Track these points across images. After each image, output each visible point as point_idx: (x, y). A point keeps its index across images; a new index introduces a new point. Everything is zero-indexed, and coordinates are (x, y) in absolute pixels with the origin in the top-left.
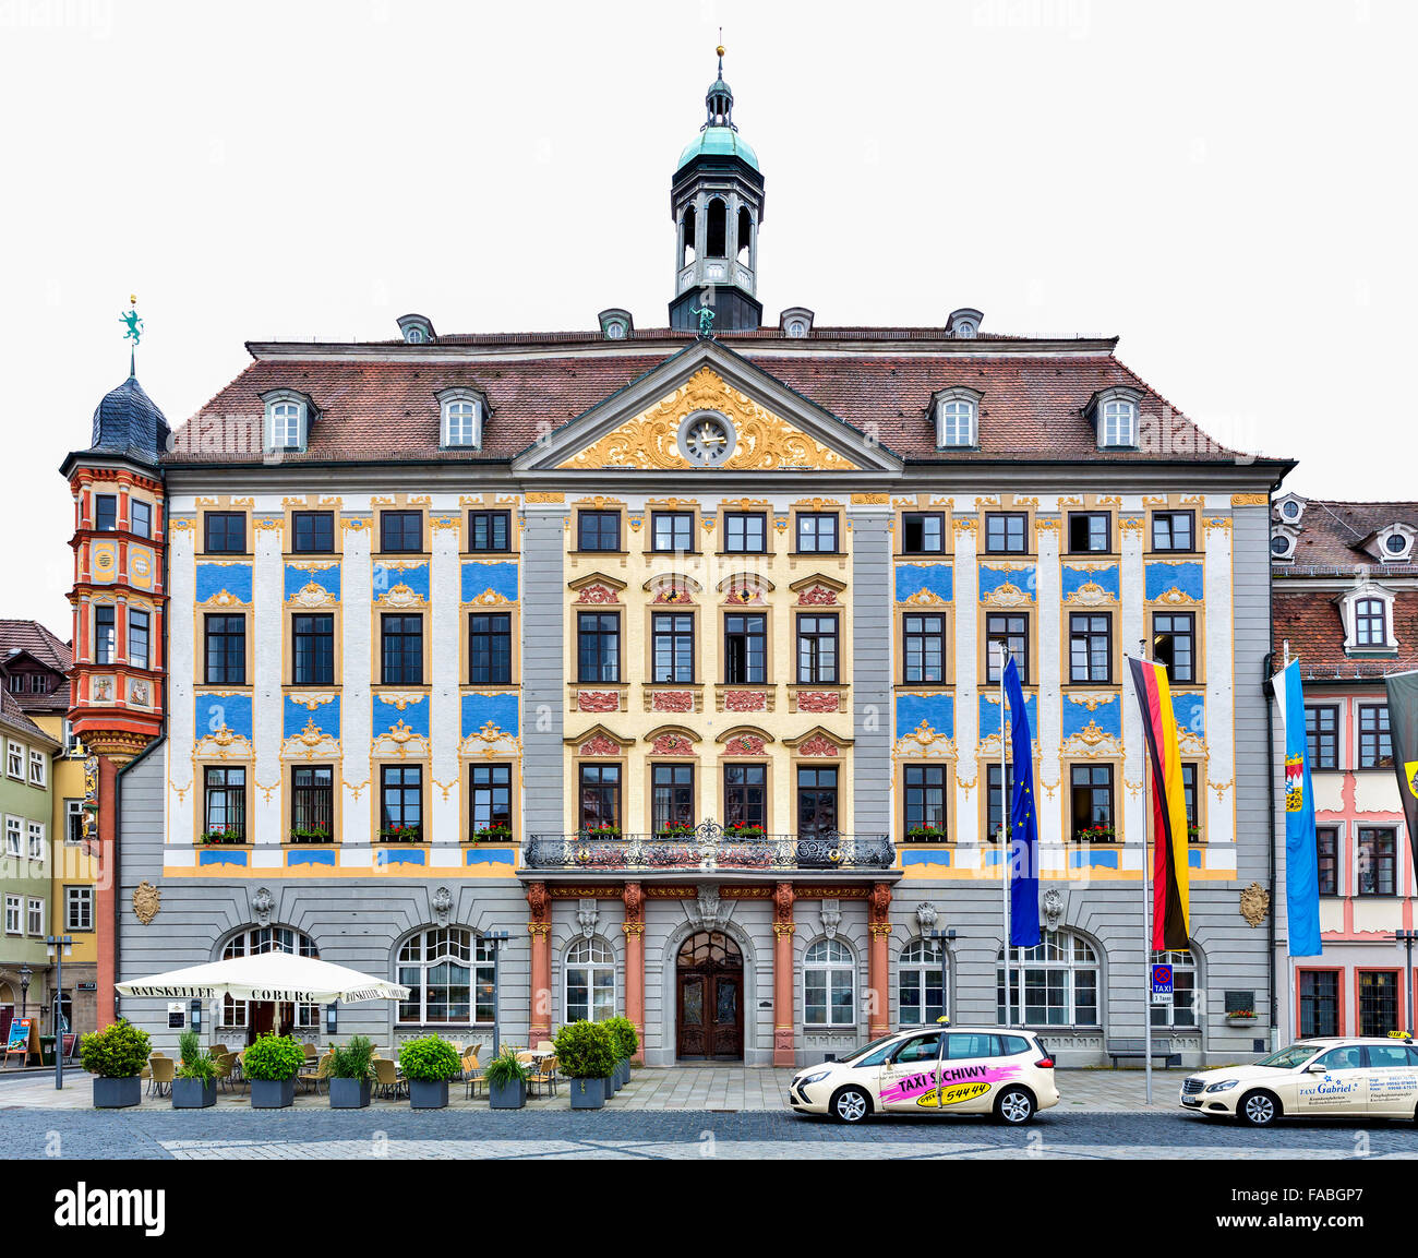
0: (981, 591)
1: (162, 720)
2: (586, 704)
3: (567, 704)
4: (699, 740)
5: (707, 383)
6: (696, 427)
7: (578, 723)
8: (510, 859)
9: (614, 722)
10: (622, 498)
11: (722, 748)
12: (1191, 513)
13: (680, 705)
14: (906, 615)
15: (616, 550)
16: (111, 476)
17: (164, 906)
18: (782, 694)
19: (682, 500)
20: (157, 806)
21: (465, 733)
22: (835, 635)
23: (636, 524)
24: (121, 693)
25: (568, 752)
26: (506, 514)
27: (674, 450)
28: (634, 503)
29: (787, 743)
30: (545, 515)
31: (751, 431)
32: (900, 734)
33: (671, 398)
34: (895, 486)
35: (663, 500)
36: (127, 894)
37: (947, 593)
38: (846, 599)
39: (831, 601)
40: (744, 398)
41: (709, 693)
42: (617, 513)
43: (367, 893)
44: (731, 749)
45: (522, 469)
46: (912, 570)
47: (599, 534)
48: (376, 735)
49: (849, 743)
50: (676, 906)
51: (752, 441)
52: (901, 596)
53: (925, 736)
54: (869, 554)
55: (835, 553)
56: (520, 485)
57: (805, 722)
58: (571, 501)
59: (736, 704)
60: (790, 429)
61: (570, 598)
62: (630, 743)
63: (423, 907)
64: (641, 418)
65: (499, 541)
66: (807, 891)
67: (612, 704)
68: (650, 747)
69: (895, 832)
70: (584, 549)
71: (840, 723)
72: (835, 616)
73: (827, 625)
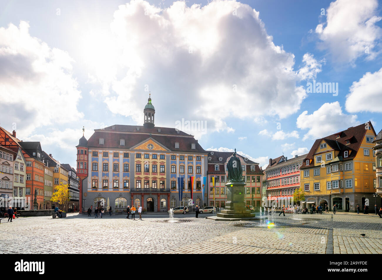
0: (179, 163)
1: (88, 174)
2: (137, 174)
3: (135, 174)
4: (149, 178)
5: (150, 141)
6: (149, 145)
7: (136, 176)
8: (129, 191)
9: (140, 176)
10: (141, 152)
11: (152, 179)
12: (200, 157)
13: (148, 174)
14: (172, 166)
15: (141, 158)
16: (83, 148)
17: (88, 195)
18: (158, 174)
19: (148, 153)
20: (87, 184)
21: (123, 177)
22: (164, 167)
23: (143, 155)
24: (84, 172)
25: (135, 179)
26: (128, 153)
27: (147, 148)
28: (143, 153)
29: (159, 179)
30: (133, 154)
31: (155, 146)
32: (171, 178)
33: (147, 142)
34: (171, 153)
35: (146, 153)
36: (83, 194)
37: (176, 164)
38: (165, 164)
39: (164, 164)
40: (155, 143)
41: (151, 173)
42: (141, 154)
43: (112, 194)
44: (153, 179)
45: (130, 149)
46: (172, 161)
47: (139, 156)
48: (113, 177)
49: (165, 179)
50: (147, 195)
51: (155, 147)
52: (171, 164)
53: (174, 178)
54: (168, 160)
55: (164, 159)
56: (130, 151)
57: (161, 176)
58: (136, 152)
59: (154, 174)
60: (159, 146)
61: (135, 163)
62: (142, 178)
63: (119, 195)
64: (143, 144)
65: (127, 156)
66: (161, 194)
67: (140, 174)
68: (144, 179)
69: (170, 188)
70: (137, 158)
71: (165, 177)
72: (164, 166)
73: (163, 166)
